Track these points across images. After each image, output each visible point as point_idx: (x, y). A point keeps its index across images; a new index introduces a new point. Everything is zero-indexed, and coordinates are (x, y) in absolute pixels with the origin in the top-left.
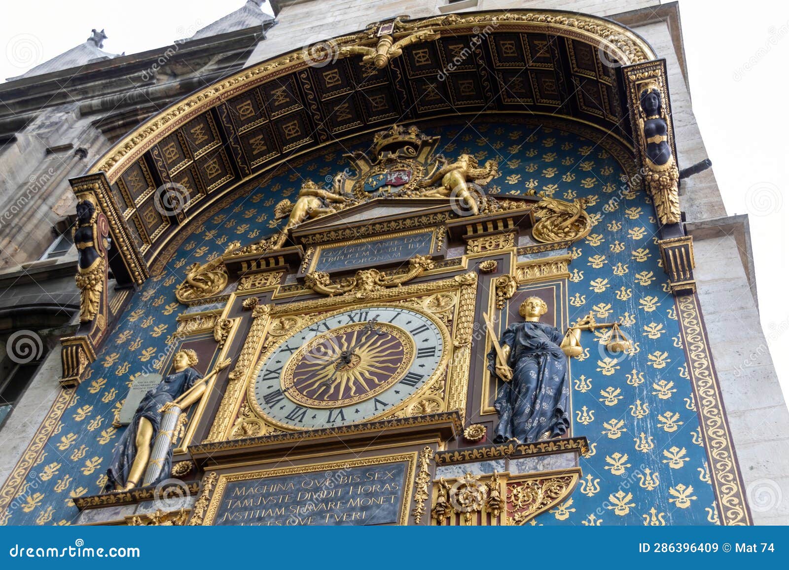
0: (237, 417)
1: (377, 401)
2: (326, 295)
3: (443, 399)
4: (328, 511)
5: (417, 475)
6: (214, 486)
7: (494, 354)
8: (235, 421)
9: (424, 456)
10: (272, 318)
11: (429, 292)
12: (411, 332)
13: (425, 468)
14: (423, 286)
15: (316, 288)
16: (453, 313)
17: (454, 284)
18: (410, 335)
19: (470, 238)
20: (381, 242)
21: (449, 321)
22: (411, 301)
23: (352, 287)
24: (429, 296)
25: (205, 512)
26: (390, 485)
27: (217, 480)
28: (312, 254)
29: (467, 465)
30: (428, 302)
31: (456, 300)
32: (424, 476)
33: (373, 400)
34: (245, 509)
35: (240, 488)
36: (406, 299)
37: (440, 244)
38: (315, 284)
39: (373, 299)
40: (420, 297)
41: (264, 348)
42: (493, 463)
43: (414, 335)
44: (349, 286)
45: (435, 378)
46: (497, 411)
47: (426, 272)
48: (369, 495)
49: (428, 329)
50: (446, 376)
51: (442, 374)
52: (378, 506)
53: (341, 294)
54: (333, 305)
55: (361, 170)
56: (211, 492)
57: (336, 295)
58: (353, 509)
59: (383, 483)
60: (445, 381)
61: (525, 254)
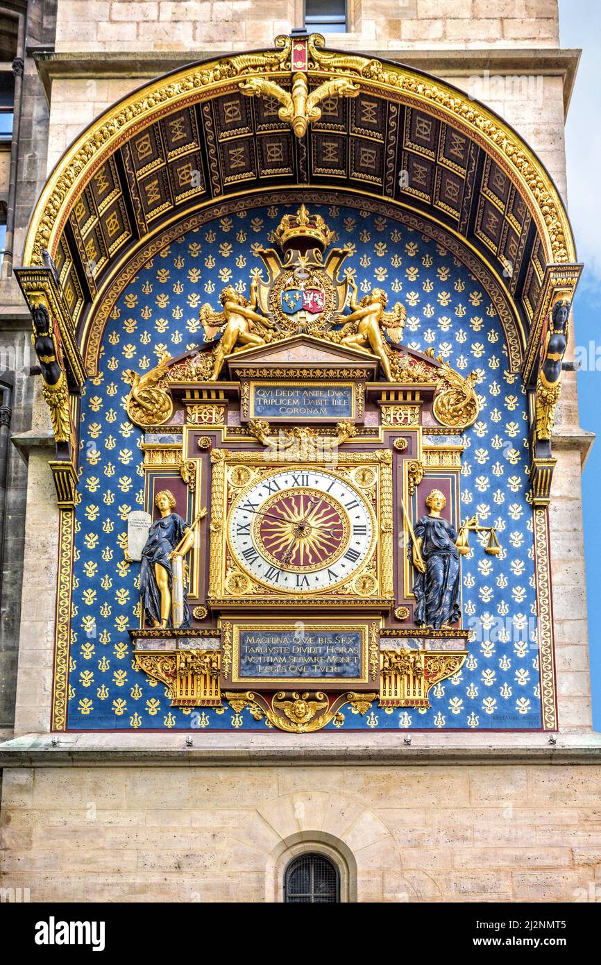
0: (227, 570)
1: (329, 571)
3: (377, 577)
4: (315, 664)
5: (370, 645)
6: (232, 633)
7: (411, 544)
8: (226, 573)
9: (373, 630)
10: (228, 465)
11: (355, 463)
12: (346, 505)
13: (374, 640)
14: (350, 456)
15: (260, 438)
16: (376, 491)
17: (374, 459)
18: (346, 509)
19: (384, 404)
20: (308, 389)
21: (373, 500)
22: (341, 470)
24: (355, 467)
25: (231, 654)
26: (353, 649)
27: (232, 629)
28: (249, 391)
29: (400, 639)
30: (354, 474)
31: (377, 477)
32: (375, 646)
33: (326, 570)
34: (259, 655)
35: (250, 637)
36: (337, 467)
37: (361, 408)
38: (260, 435)
40: (348, 467)
41: (229, 499)
42: (416, 640)
43: (349, 509)
45: (369, 557)
46: (415, 596)
47: (351, 439)
48: (340, 654)
49: (358, 505)
50: (376, 556)
51: (373, 555)
52: (347, 664)
55: (272, 272)
56: (231, 638)
58: (331, 664)
59: (348, 647)
60: (376, 560)
61: (428, 434)
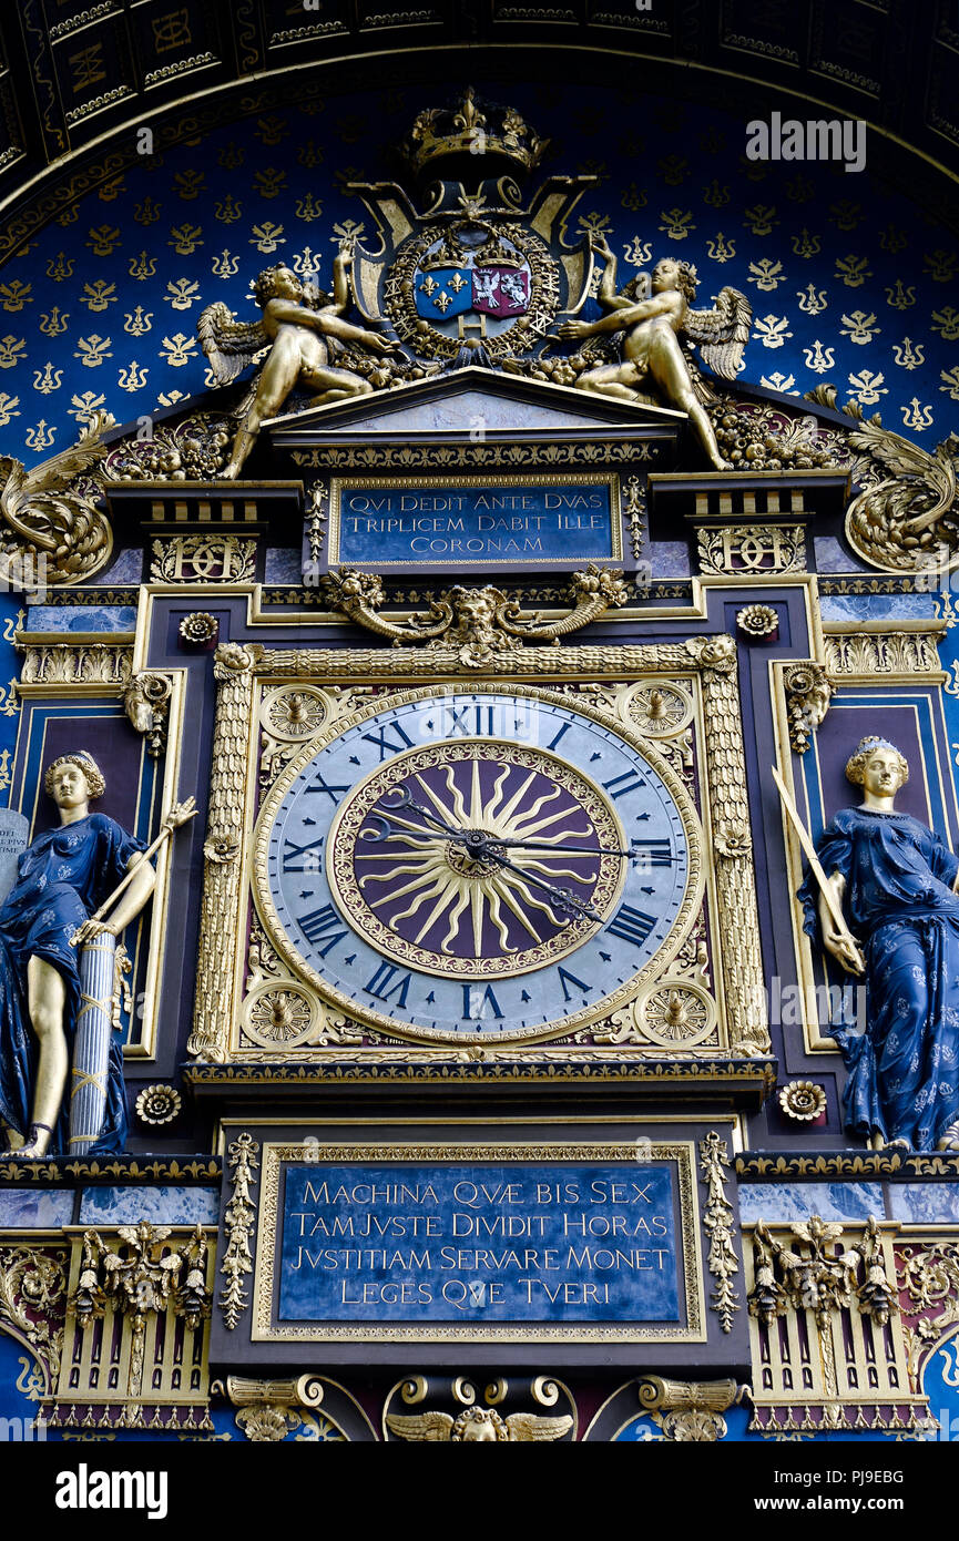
0: (249, 972)
1: (563, 973)
2: (382, 640)
3: (711, 990)
4: (525, 1274)
5: (705, 1208)
6: (257, 1172)
7: (811, 891)
8: (245, 982)
9: (710, 1157)
10: (263, 684)
11: (629, 676)
12: (606, 786)
13: (718, 1189)
14: (613, 655)
15: (357, 616)
16: (693, 745)
17: (685, 661)
18: (606, 794)
19: (703, 521)
20: (489, 493)
21: (687, 769)
22: (588, 691)
23: (443, 627)
24: (630, 683)
25: (253, 1240)
26: (648, 1221)
27: (259, 1157)
28: (325, 501)
29: (802, 1187)
30: (628, 701)
31: (693, 709)
32: (720, 1210)
34: (341, 1242)
35: (316, 1184)
36: (577, 684)
37: (638, 534)
38: (356, 607)
39: (500, 672)
40: (608, 684)
41: (264, 774)
42: (857, 1188)
43: (614, 796)
44: (436, 623)
45: (685, 930)
46: (840, 1048)
47: (613, 613)
48: (607, 1241)
49: (642, 783)
50: (706, 926)
51: (697, 924)
52: (634, 1275)
53: (421, 643)
54: (405, 673)
55: (389, 229)
56: (255, 1187)
57: (408, 643)
58: (579, 1274)
59: (632, 1215)
60: (707, 940)
61: (835, 593)
